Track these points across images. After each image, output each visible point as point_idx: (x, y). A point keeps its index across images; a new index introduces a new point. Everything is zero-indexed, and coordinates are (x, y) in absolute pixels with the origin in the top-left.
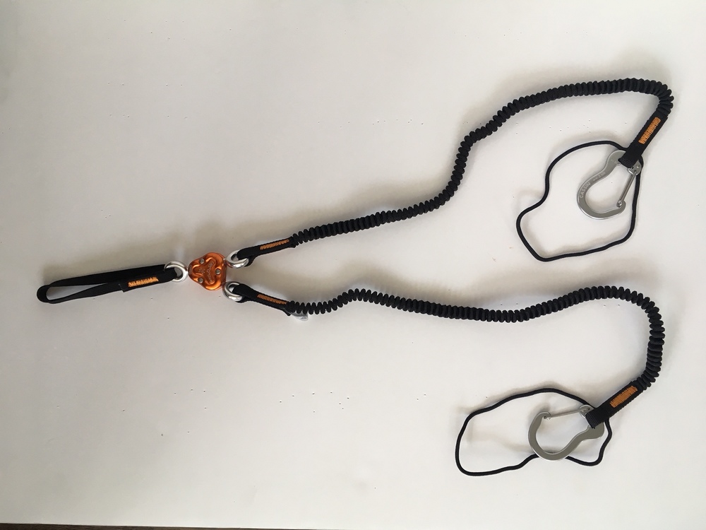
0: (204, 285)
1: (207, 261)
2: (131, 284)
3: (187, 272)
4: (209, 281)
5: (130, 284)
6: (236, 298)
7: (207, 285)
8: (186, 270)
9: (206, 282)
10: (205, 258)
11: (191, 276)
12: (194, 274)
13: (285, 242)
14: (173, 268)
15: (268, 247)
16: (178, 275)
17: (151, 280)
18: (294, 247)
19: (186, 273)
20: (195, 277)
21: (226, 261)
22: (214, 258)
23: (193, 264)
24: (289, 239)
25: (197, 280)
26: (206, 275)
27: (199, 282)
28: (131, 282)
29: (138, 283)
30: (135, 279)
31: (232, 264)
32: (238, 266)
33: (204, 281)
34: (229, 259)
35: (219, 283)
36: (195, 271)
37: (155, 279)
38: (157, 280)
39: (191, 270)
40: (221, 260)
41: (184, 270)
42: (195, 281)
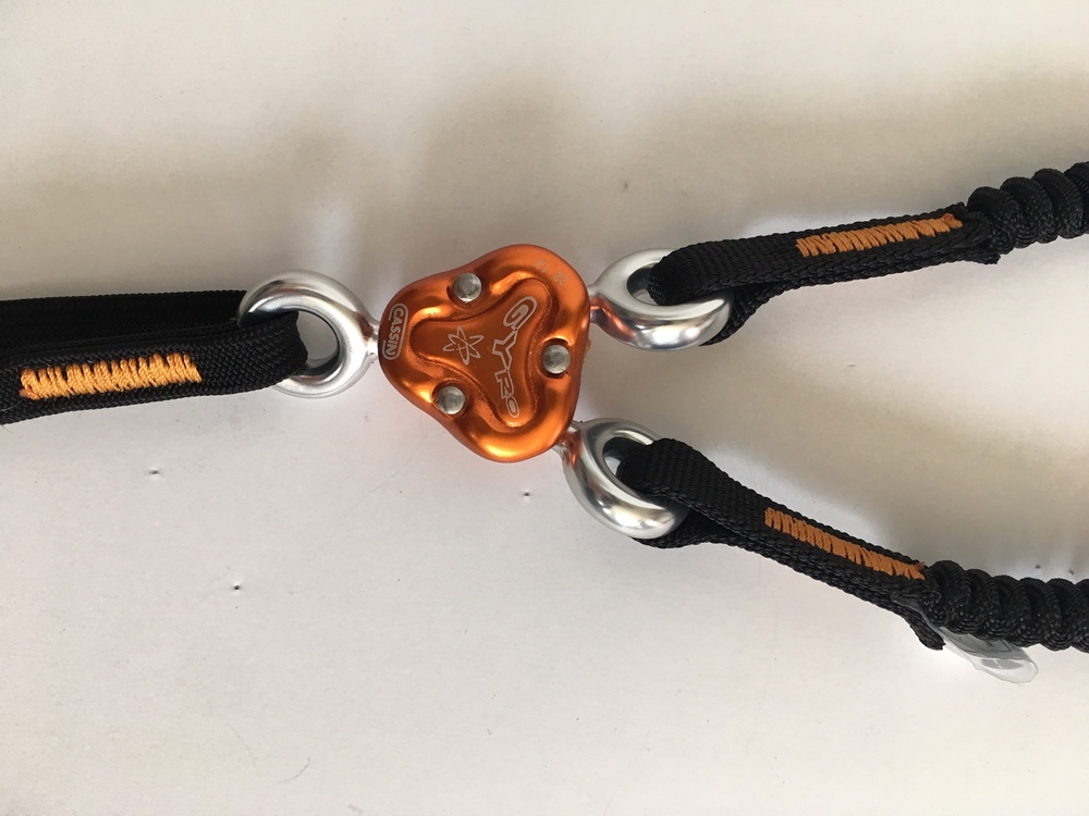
0: (467, 428)
1: (498, 288)
2: (38, 385)
3: (373, 346)
4: (499, 409)
5: (28, 379)
6: (635, 517)
7: (485, 430)
8: (367, 333)
9: (483, 411)
10: (488, 269)
11: (396, 370)
12: (410, 356)
13: (941, 226)
14: (291, 315)
15: (844, 243)
16: (315, 356)
17: (157, 371)
18: (994, 260)
19: (360, 349)
20: (422, 379)
21: (601, 300)
22: (540, 277)
23: (410, 298)
24: (956, 210)
25: (425, 394)
26: (484, 367)
27: (434, 410)
28: (36, 369)
29: (81, 380)
30: (62, 357)
31: (631, 320)
32: (663, 336)
33: (468, 407)
34: (616, 291)
35: (552, 427)
36: (424, 339)
37: (182, 369)
38: (193, 374)
39: (401, 333)
40: (572, 300)
41: (351, 331)
42: (418, 402)
